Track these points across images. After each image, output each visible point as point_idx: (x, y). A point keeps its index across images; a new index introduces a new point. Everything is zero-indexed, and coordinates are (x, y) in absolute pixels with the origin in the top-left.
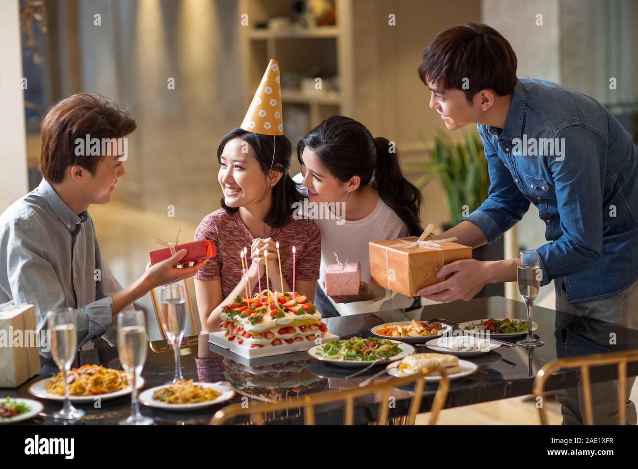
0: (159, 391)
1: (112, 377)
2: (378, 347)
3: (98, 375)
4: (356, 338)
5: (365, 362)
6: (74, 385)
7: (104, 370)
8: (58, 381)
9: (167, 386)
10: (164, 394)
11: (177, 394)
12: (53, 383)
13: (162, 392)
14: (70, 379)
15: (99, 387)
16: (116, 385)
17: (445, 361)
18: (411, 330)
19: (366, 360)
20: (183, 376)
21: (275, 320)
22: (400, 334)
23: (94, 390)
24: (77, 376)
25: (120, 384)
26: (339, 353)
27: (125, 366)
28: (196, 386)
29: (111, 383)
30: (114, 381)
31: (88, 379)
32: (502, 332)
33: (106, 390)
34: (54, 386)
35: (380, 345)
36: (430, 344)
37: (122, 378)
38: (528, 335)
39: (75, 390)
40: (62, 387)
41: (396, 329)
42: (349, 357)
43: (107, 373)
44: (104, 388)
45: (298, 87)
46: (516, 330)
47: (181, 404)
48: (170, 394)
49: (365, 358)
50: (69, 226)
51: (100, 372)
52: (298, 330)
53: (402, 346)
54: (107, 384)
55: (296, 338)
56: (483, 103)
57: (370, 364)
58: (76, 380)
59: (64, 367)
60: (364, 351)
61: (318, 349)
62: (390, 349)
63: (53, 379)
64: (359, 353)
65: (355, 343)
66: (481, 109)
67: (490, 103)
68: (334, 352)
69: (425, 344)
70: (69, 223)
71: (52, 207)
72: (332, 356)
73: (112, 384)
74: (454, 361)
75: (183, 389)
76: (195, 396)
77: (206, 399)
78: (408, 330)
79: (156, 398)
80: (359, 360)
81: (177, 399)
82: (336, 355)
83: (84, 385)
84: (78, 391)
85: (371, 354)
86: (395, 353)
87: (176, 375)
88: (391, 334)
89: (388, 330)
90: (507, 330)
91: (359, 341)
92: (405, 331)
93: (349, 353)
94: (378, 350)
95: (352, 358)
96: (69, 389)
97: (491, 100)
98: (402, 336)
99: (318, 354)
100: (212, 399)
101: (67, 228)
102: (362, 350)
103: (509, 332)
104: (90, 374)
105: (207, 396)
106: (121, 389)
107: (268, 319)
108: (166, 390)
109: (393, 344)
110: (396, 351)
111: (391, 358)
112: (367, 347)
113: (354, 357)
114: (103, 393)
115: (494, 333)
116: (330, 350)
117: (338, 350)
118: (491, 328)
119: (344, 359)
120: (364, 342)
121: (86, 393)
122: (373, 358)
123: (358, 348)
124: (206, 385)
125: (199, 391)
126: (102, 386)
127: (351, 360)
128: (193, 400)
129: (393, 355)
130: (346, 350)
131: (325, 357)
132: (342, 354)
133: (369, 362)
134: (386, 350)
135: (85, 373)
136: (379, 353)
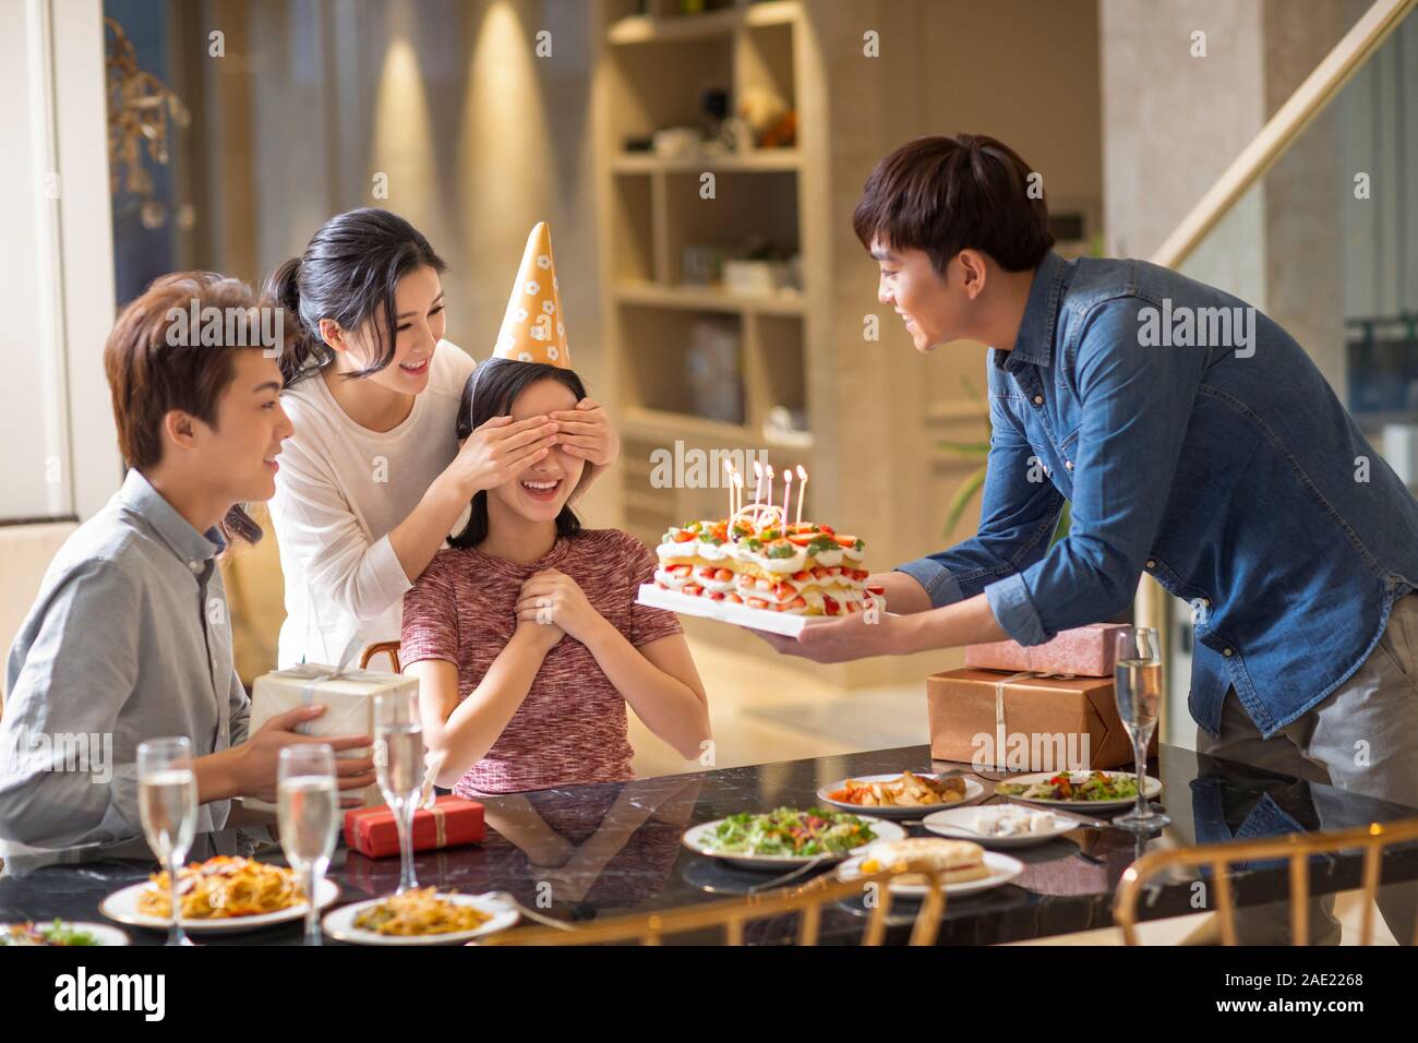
0: (365, 910)
1: (272, 882)
2: (829, 828)
3: (243, 878)
4: (783, 809)
5: (798, 858)
6: (192, 897)
7: (256, 868)
8: (159, 889)
9: (382, 901)
10: (374, 916)
11: (402, 917)
12: (150, 893)
13: (370, 913)
14: (184, 886)
15: (242, 903)
16: (279, 899)
17: (955, 856)
18: (901, 792)
19: (801, 854)
20: (418, 880)
22: (878, 800)
23: (234, 908)
24: (198, 878)
25: (288, 896)
26: (748, 839)
27: (292, 857)
28: (440, 903)
29: (267, 894)
30: (274, 890)
31: (221, 885)
32: (1085, 798)
33: (257, 908)
34: (151, 899)
35: (832, 823)
36: (930, 822)
37: (290, 883)
38: (1137, 804)
39: (194, 908)
40: (168, 901)
41: (870, 790)
42: (766, 848)
43: (262, 873)
44: (253, 904)
45: (716, 277)
46: (1115, 795)
47: (409, 935)
48: (386, 916)
49: (798, 850)
50: (193, 563)
51: (247, 870)
53: (879, 826)
54: (261, 897)
56: (967, 283)
57: (806, 863)
58: (198, 888)
59: (170, 859)
60: (799, 836)
61: (706, 832)
62: (852, 833)
63: (151, 886)
64: (787, 840)
65: (782, 820)
66: (967, 295)
67: (981, 280)
68: (736, 839)
69: (921, 819)
70: (192, 557)
71: (158, 528)
72: (733, 847)
73: (271, 897)
74: (974, 855)
75: (414, 907)
76: (438, 922)
77: (459, 927)
78: (895, 793)
79: (360, 925)
80: (787, 855)
81: (400, 926)
82: (741, 845)
83: (212, 899)
84: (202, 909)
85: (811, 844)
86: (863, 842)
87: (403, 880)
88: (859, 800)
89: (854, 792)
90: (1097, 795)
91: (788, 816)
92: (889, 796)
93: (767, 841)
94: (826, 836)
95: (773, 851)
96: (182, 906)
97: (981, 272)
98: (883, 805)
99: (703, 841)
100: (471, 927)
101: (188, 568)
102: (794, 835)
103: (1100, 798)
104: (227, 876)
105: (463, 921)
106: (289, 906)
108: (381, 909)
109: (860, 823)
110: (865, 836)
111: (853, 852)
112: (805, 829)
113: (777, 848)
114: (252, 913)
115: (1068, 801)
116: (729, 833)
117: (746, 834)
118: (1064, 790)
119: (756, 852)
120: (801, 818)
121: (216, 914)
122: (815, 851)
123: (786, 831)
124: (463, 901)
125: (446, 911)
126: (249, 901)
127: (769, 854)
128: (433, 929)
129: (859, 845)
130: (762, 834)
131: (718, 848)
132: (751, 842)
133: (805, 858)
134: (844, 835)
135: (215, 873)
136: (828, 842)
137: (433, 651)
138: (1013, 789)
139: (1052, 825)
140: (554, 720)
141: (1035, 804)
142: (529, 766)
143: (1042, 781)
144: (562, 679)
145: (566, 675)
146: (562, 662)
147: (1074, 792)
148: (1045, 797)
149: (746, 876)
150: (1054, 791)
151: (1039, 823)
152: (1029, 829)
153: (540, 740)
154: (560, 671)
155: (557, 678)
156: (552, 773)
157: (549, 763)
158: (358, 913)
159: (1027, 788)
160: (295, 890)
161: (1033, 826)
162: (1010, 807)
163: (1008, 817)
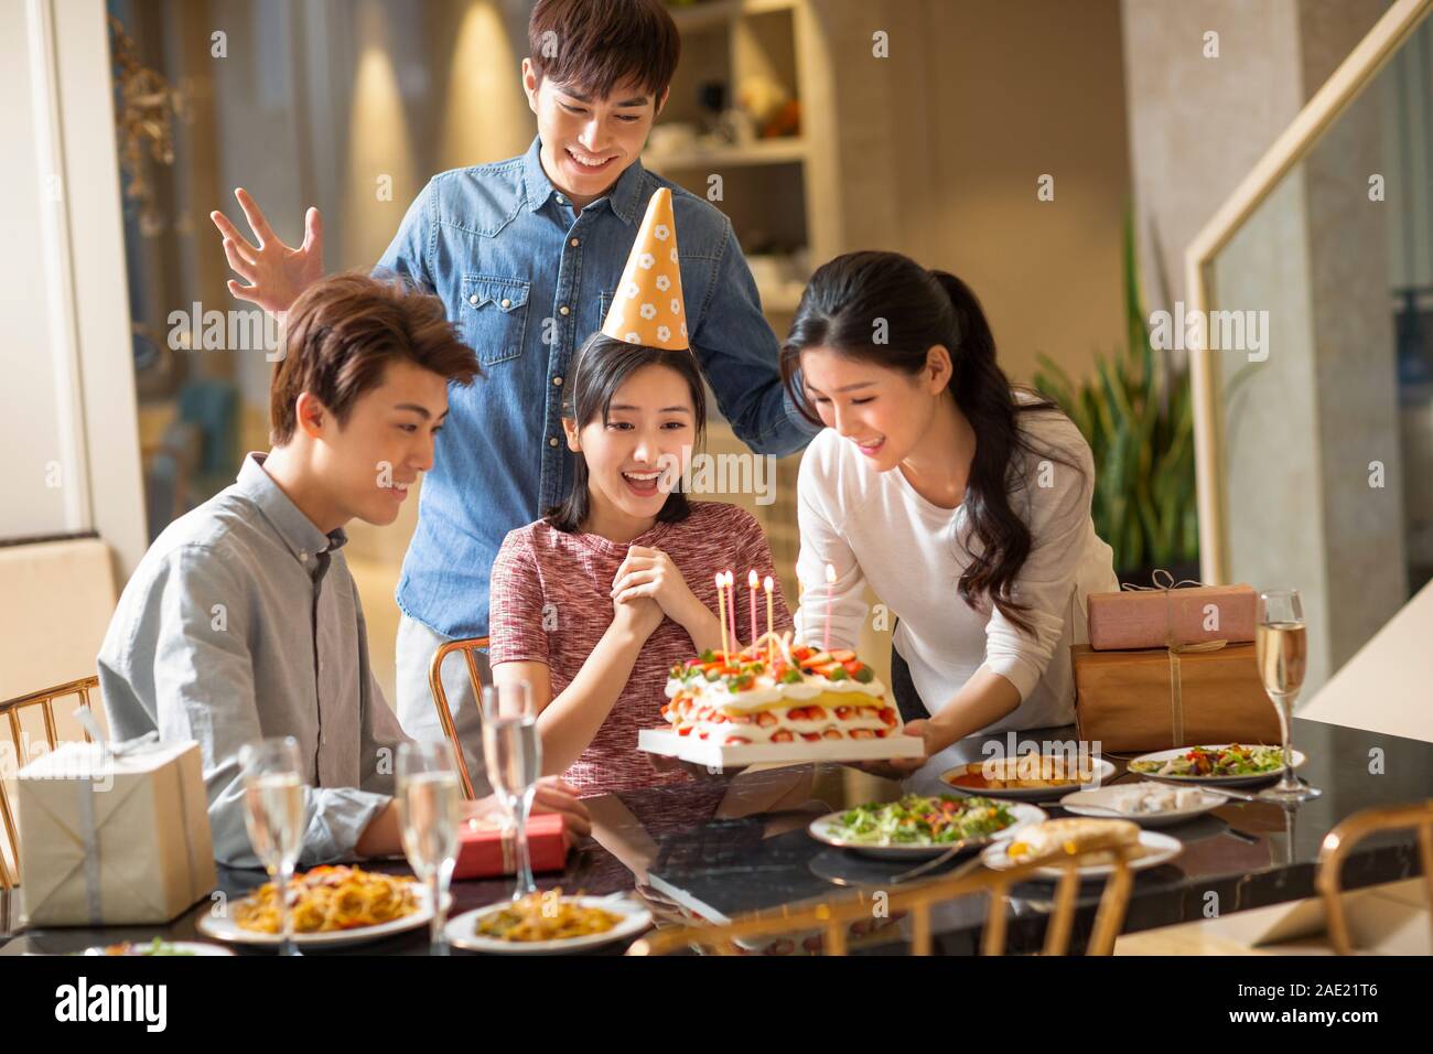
0: (488, 916)
1: (382, 891)
2: (965, 813)
3: (350, 887)
4: (913, 796)
5: (937, 845)
6: (299, 909)
7: (362, 877)
8: (261, 903)
9: (503, 906)
10: (498, 921)
11: (529, 922)
12: (250, 908)
13: (493, 919)
14: (290, 896)
15: (352, 914)
16: (391, 908)
19: (941, 840)
20: (536, 883)
21: (780, 687)
23: (344, 919)
24: (302, 890)
25: (399, 905)
26: (880, 827)
28: (567, 905)
29: (378, 904)
30: (384, 899)
31: (328, 896)
32: (1226, 773)
33: (369, 918)
34: (253, 914)
35: (967, 808)
36: (1068, 802)
37: (402, 893)
38: (1284, 776)
39: (301, 921)
40: (272, 915)
42: (902, 835)
43: (369, 882)
44: (364, 914)
46: (1255, 768)
47: (537, 940)
48: (512, 921)
49: (937, 837)
50: (304, 557)
51: (353, 880)
52: (832, 717)
53: (1021, 811)
54: (372, 907)
55: (827, 733)
57: (947, 850)
58: (303, 899)
59: (279, 869)
60: (934, 822)
61: (832, 823)
62: (990, 817)
63: (251, 901)
64: (924, 827)
65: (914, 806)
68: (867, 828)
69: (1058, 800)
70: (303, 550)
71: (269, 516)
72: (865, 836)
73: (382, 907)
74: (1130, 833)
75: (537, 912)
76: (569, 925)
77: (591, 930)
79: (483, 931)
80: (924, 842)
81: (528, 931)
82: (873, 834)
83: (321, 910)
84: (310, 922)
85: (950, 830)
86: (1001, 826)
87: (520, 884)
90: (1238, 769)
91: (920, 802)
93: (901, 828)
94: (964, 821)
95: (911, 839)
96: (290, 919)
99: (830, 832)
100: (604, 930)
101: (300, 562)
102: (929, 821)
103: (1240, 772)
104: (333, 886)
105: (596, 923)
106: (401, 916)
107: (766, 682)
108: (505, 915)
109: (996, 807)
110: (1004, 821)
111: (996, 836)
112: (939, 814)
113: (913, 835)
114: (364, 925)
115: (1208, 776)
116: (859, 822)
117: (877, 822)
118: (1202, 766)
119: (892, 841)
120: (934, 803)
121: (326, 925)
122: (955, 837)
123: (921, 817)
124: (590, 902)
125: (576, 914)
126: (359, 911)
127: (907, 842)
128: (565, 933)
129: (998, 830)
130: (896, 821)
131: (850, 838)
132: (885, 830)
133: (945, 844)
134: (983, 819)
135: (321, 884)
136: (967, 828)
137: (519, 652)
138: (1147, 766)
139: (1199, 801)
140: (643, 719)
141: (1173, 781)
142: (617, 770)
143: (1177, 757)
144: (653, 677)
145: (658, 673)
146: (655, 658)
147: (1212, 767)
148: (1183, 772)
149: (883, 866)
150: (1192, 766)
151: (1186, 799)
152: (1175, 807)
153: (629, 740)
154: (652, 667)
155: (647, 676)
156: (641, 779)
157: (637, 767)
158: (479, 921)
159: (1162, 765)
160: (406, 899)
161: (1179, 803)
162: (1151, 784)
163: (1150, 795)
